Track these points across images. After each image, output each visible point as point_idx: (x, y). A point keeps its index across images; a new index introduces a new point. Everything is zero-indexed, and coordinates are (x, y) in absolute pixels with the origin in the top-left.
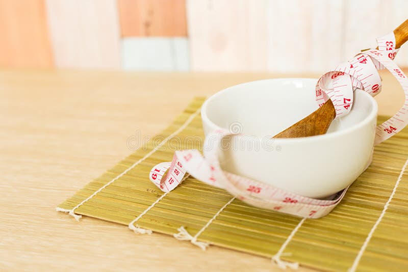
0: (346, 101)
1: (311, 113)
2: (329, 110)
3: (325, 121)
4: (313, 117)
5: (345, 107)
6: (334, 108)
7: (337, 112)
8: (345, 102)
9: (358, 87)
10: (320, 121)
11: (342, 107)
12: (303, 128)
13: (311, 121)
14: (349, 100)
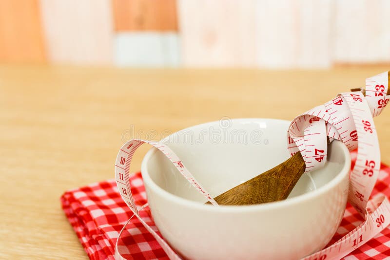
0: (318, 152)
1: (279, 164)
2: (298, 163)
3: (291, 177)
4: (280, 169)
5: (317, 159)
6: (303, 160)
7: (307, 165)
8: (316, 154)
9: (335, 138)
10: (285, 176)
11: (313, 160)
12: (266, 182)
13: (276, 174)
14: (322, 152)
